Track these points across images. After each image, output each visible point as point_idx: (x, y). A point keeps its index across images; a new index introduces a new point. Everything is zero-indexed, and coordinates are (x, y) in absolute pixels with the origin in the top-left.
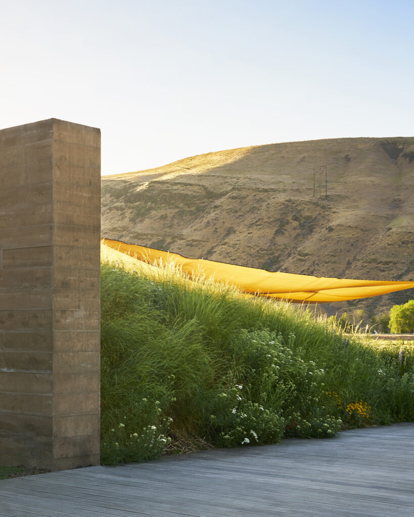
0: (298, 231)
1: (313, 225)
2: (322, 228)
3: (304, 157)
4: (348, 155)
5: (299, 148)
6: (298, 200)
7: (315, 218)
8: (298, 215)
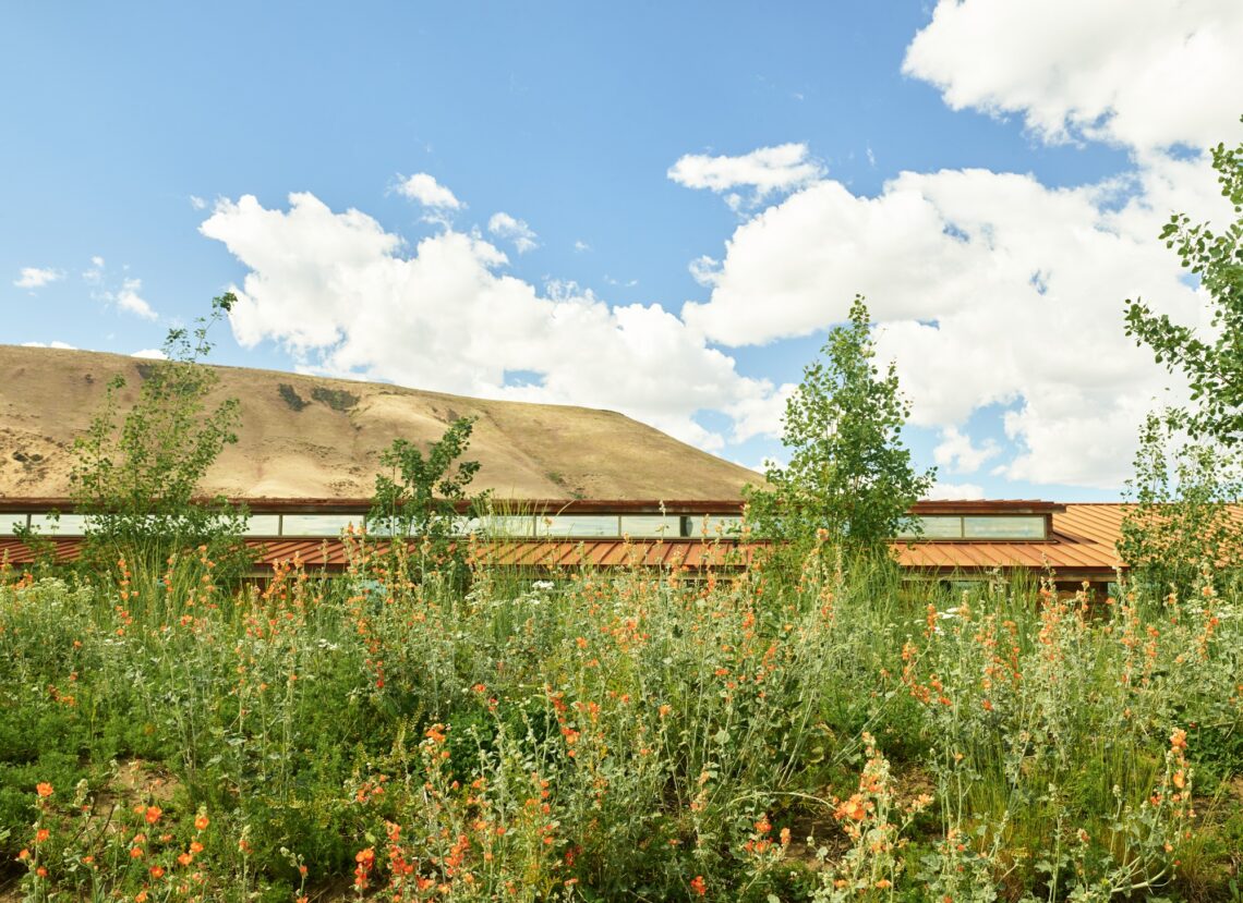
0: (23, 475)
1: (44, 469)
2: (60, 474)
3: (23, 370)
4: (89, 376)
5: (14, 356)
6: (21, 431)
7: (48, 460)
8: (22, 453)
